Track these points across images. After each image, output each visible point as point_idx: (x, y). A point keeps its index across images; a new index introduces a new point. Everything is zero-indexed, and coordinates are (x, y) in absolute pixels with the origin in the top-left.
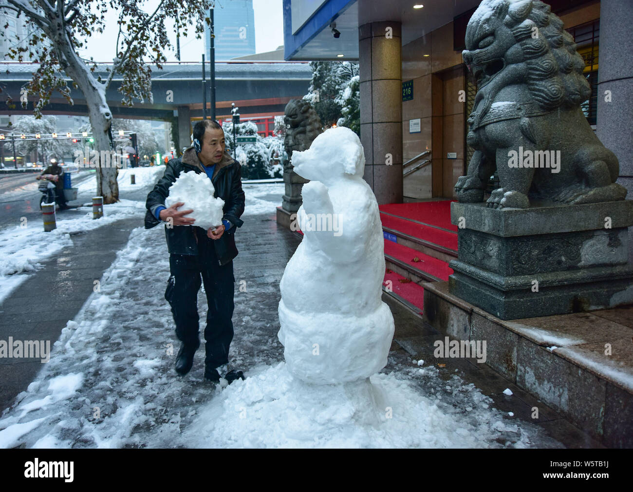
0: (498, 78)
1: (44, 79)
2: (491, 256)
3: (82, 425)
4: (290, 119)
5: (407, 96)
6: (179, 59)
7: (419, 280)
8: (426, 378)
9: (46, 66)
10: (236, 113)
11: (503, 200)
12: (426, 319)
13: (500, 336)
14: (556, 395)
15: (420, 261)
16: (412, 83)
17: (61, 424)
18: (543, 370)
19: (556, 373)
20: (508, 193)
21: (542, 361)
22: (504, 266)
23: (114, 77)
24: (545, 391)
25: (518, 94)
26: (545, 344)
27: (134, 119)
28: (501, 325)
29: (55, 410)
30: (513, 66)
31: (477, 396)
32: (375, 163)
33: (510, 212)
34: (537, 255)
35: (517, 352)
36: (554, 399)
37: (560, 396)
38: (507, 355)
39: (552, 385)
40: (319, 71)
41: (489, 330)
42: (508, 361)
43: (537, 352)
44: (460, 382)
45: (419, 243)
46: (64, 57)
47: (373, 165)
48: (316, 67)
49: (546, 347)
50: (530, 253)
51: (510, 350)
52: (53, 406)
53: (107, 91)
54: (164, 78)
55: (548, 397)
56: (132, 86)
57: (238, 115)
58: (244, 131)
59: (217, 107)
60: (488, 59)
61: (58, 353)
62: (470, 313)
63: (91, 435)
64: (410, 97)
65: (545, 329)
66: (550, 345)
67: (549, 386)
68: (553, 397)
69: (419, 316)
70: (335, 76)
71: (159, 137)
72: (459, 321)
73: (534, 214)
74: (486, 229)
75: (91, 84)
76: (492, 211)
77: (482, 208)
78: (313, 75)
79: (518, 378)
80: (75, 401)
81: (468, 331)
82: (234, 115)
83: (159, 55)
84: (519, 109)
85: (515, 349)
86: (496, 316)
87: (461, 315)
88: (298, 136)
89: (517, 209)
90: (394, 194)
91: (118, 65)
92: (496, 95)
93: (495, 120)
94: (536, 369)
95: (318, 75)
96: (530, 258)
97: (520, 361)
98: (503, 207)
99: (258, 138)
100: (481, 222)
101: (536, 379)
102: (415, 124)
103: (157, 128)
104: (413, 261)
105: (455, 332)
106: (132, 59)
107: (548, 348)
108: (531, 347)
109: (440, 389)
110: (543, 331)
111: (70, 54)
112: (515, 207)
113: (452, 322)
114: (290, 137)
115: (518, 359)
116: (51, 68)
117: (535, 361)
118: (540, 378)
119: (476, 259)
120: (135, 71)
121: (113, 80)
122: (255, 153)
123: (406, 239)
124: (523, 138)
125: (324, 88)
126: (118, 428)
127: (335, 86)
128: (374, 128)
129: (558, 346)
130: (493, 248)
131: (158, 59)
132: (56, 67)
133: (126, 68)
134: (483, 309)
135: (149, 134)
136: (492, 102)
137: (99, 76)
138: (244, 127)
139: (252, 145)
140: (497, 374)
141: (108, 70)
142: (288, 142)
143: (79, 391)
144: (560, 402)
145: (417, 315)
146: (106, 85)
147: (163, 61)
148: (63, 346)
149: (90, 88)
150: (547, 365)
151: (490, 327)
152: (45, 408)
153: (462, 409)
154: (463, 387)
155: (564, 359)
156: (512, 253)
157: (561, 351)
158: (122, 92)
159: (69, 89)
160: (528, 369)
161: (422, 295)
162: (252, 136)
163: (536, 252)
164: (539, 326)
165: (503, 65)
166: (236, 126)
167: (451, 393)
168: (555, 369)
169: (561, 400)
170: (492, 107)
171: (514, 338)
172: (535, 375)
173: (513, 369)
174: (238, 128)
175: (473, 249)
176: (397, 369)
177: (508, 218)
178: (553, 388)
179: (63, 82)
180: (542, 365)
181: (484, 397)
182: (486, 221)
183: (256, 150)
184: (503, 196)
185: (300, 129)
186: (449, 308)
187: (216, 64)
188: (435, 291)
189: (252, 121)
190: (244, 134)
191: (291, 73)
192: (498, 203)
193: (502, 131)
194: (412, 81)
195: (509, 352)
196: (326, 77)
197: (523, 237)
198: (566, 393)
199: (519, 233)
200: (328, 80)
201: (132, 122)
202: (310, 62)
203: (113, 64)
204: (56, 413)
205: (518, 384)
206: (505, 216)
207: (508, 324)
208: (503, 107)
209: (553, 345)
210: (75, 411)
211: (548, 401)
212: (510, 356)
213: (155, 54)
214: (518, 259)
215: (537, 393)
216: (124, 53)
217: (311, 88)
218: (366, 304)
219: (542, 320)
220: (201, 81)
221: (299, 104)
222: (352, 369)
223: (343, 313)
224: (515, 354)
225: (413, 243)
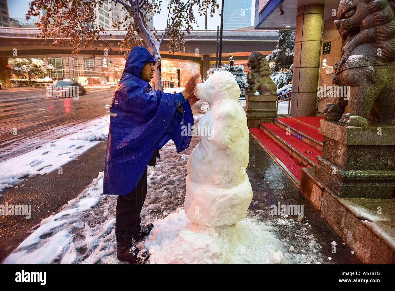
0: (355, 39)
1: (130, 39)
2: (339, 156)
3: (85, 226)
4: (251, 64)
5: (327, 51)
6: (206, 28)
7: (307, 164)
8: (285, 227)
9: (131, 32)
10: (232, 59)
11: (349, 121)
12: (301, 189)
13: (337, 208)
14: (363, 252)
15: (310, 153)
16: (330, 43)
17: (74, 224)
18: (357, 234)
19: (365, 238)
20: (353, 117)
21: (358, 228)
22: (346, 164)
23: (165, 38)
24: (357, 247)
25: (367, 50)
26: (361, 218)
27: (181, 61)
28: (338, 201)
29: (75, 216)
30: (366, 30)
31: (312, 244)
32: (299, 92)
33: (352, 129)
34: (370, 158)
35: (345, 219)
36: (362, 254)
37: (365, 253)
38: (339, 220)
39: (361, 245)
40: (283, 36)
41: (331, 202)
42: (339, 224)
43: (355, 222)
44: (305, 232)
45: (314, 142)
46: (138, 27)
47: (298, 92)
48: (282, 34)
49: (361, 220)
50: (365, 156)
51: (341, 218)
52: (75, 214)
53: (160, 45)
54: (197, 39)
55: (359, 252)
56: (174, 43)
57: (233, 60)
58: (236, 70)
59: (222, 56)
60: (349, 26)
61: (93, 185)
62: (323, 190)
63: (86, 233)
64: (328, 52)
65: (366, 207)
66: (364, 219)
67: (360, 245)
68: (361, 253)
69: (298, 187)
70: (292, 39)
71: (195, 72)
72: (317, 194)
73: (369, 131)
74: (337, 139)
75: (151, 42)
76: (341, 128)
77: (336, 125)
78: (279, 38)
79: (343, 236)
80: (87, 213)
81: (321, 201)
82: (231, 60)
83: (189, 26)
84: (367, 60)
85: (344, 217)
86: (336, 194)
87: (318, 190)
88: (254, 74)
89: (357, 128)
90: (309, 111)
91: (167, 31)
92: (352, 51)
93: (349, 68)
94: (354, 233)
95: (282, 38)
96: (364, 160)
97: (346, 226)
98: (348, 125)
99: (244, 74)
100: (334, 134)
101: (353, 239)
102: (330, 69)
103: (195, 67)
104: (306, 152)
105: (314, 200)
106: (175, 28)
107: (362, 221)
108: (353, 218)
109: (290, 235)
110: (363, 209)
111: (141, 25)
112: (356, 126)
113: (313, 193)
114: (250, 74)
115: (344, 224)
116: (133, 33)
117: (354, 228)
118: (355, 238)
119: (331, 156)
120: (176, 35)
121: (164, 40)
122: (241, 82)
123: (307, 138)
124: (367, 80)
125: (285, 46)
126: (100, 231)
127: (292, 45)
128: (301, 70)
129: (370, 221)
130: (341, 151)
131: (188, 28)
132: (135, 32)
133: (172, 33)
134: (330, 189)
135: (189, 70)
136: (350, 55)
137: (158, 37)
138: (236, 68)
139: (240, 78)
140: (332, 231)
141: (162, 34)
142: (249, 77)
143: (93, 207)
144: (365, 257)
145: (297, 186)
146: (160, 42)
147: (191, 29)
148: (97, 181)
149: (151, 44)
150: (360, 232)
151: (332, 201)
152: (71, 215)
153: (299, 250)
154: (306, 236)
155: (370, 230)
156: (352, 156)
157: (370, 224)
158: (169, 46)
159: (142, 44)
160: (350, 232)
161: (300, 175)
162: (241, 73)
163: (369, 156)
164: (363, 205)
165: (360, 30)
166: (232, 67)
167: (296, 239)
168: (364, 235)
169: (365, 256)
170: (349, 58)
171: (344, 210)
172: (353, 236)
173: (341, 230)
174: (233, 68)
175: (330, 150)
176: (270, 218)
177: (351, 133)
178: (361, 247)
179: (139, 41)
180: (357, 231)
181: (317, 245)
182: (338, 134)
183: (242, 81)
184: (349, 118)
185: (256, 69)
186: (312, 185)
187: (223, 32)
188: (306, 173)
189: (241, 64)
190: (237, 71)
191: (268, 38)
192: (345, 123)
193: (353, 75)
194: (330, 42)
195: (340, 218)
196: (287, 40)
197: (360, 146)
198: (369, 252)
199: (358, 143)
200: (288, 42)
201: (181, 63)
202: (278, 30)
203: (164, 31)
204: (75, 218)
205: (343, 239)
206: (348, 132)
207: (342, 201)
208: (356, 59)
209: (366, 219)
210: (85, 218)
211: (358, 254)
212: (341, 221)
213: (187, 26)
214: (355, 160)
215: (352, 248)
216: (170, 25)
217: (277, 46)
218: (232, 180)
219: (367, 200)
220: (216, 41)
221: (257, 55)
222: (219, 219)
223: (216, 185)
224: (343, 221)
225: (310, 142)
